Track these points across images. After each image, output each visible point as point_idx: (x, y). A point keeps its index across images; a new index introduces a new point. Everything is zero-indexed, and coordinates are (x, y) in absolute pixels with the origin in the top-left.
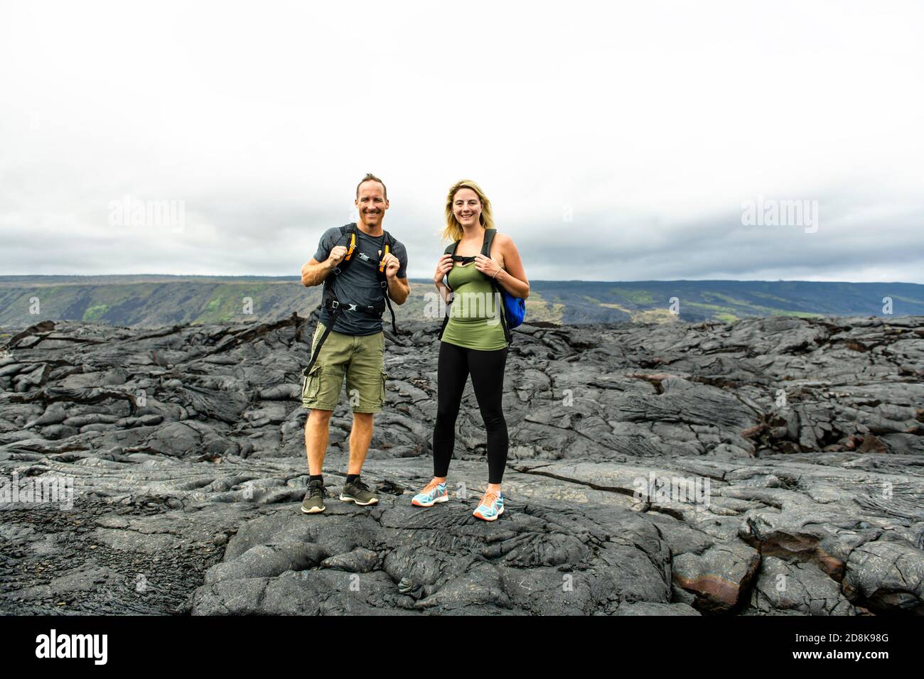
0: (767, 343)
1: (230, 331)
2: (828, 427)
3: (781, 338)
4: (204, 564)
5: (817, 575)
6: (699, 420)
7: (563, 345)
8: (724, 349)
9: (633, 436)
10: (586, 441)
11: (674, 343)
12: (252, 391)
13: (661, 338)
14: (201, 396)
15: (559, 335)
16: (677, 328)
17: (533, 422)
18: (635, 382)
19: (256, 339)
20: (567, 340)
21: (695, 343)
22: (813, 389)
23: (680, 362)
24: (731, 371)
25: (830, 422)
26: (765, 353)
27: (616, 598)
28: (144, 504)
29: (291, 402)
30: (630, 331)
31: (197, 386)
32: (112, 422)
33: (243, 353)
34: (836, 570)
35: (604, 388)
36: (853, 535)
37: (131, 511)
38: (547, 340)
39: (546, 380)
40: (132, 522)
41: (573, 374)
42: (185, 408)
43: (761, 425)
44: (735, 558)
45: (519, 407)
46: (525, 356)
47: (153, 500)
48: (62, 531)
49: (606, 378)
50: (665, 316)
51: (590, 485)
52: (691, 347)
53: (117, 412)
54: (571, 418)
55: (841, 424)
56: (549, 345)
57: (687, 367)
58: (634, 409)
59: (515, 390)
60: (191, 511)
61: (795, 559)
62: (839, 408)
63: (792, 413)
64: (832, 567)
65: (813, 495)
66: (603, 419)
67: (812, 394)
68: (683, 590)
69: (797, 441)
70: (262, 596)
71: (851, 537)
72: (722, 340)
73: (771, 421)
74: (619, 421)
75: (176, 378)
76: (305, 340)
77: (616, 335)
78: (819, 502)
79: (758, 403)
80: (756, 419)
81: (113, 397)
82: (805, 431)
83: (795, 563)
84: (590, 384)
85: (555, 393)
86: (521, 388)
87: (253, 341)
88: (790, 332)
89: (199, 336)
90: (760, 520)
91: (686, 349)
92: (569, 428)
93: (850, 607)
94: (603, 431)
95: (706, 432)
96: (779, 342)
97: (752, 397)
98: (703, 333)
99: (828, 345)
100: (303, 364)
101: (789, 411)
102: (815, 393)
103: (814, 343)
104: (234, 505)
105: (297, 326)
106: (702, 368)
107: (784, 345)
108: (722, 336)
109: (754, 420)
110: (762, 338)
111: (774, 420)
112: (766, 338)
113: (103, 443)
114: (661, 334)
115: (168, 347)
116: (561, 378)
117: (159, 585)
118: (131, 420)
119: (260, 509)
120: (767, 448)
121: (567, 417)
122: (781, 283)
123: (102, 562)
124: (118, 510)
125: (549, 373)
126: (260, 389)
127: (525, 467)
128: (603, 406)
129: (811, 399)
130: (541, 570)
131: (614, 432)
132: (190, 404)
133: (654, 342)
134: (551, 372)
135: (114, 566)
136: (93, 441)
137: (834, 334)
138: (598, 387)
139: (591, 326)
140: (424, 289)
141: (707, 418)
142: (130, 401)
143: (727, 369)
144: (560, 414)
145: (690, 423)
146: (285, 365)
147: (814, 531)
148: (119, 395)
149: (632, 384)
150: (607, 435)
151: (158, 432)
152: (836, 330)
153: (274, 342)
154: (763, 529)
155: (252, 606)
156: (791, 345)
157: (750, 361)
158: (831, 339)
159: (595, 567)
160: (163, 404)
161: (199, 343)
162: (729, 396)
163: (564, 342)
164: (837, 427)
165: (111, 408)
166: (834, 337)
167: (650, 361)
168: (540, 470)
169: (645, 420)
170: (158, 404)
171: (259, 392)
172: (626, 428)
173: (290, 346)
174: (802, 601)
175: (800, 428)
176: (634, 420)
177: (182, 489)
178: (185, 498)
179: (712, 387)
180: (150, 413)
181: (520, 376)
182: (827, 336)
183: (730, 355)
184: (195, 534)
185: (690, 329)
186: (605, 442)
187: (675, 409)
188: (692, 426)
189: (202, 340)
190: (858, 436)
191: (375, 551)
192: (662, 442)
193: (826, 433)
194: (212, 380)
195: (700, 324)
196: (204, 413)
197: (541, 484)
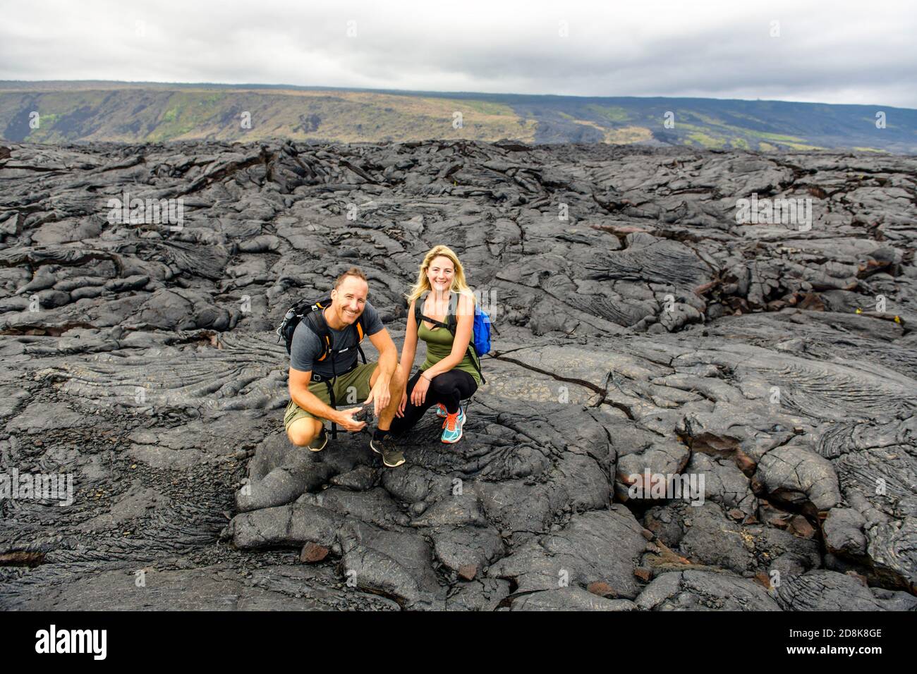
0: (734, 185)
1: (196, 161)
2: (775, 284)
3: (747, 180)
4: (231, 480)
5: (733, 472)
6: (658, 279)
7: (534, 184)
8: (691, 189)
9: (595, 294)
10: (552, 299)
11: (644, 181)
12: (231, 244)
13: (632, 174)
14: (183, 253)
15: (531, 173)
16: (648, 163)
17: (503, 280)
18: (601, 235)
19: (227, 178)
20: (538, 178)
21: (664, 182)
22: (768, 244)
23: (647, 205)
24: (695, 215)
25: (778, 279)
26: (730, 196)
27: (569, 509)
28: (166, 415)
29: (270, 255)
30: (602, 164)
31: (176, 240)
32: (100, 285)
33: (215, 194)
34: (749, 467)
35: (572, 242)
36: (768, 440)
37: (156, 423)
38: (519, 179)
39: (518, 232)
40: (161, 436)
41: (543, 226)
42: (168, 266)
43: (715, 281)
44: (669, 458)
45: (490, 261)
46: (496, 199)
47: (172, 410)
48: (103, 451)
49: (575, 230)
50: (638, 135)
51: (554, 375)
52: (659, 186)
53: (103, 274)
54: (540, 277)
55: (788, 281)
56: (521, 184)
57: (653, 209)
58: (600, 268)
59: (487, 243)
60: (209, 422)
61: (718, 456)
62: (788, 264)
63: (744, 271)
64: (747, 465)
65: (744, 389)
66: (569, 277)
67: (766, 249)
68: (623, 486)
69: (745, 297)
70: (289, 525)
71: (766, 441)
72: (691, 179)
73: (724, 277)
74: (584, 280)
75: (154, 230)
76: (276, 179)
77: (588, 169)
78: (747, 398)
79: (715, 258)
80: (711, 275)
81: (97, 259)
82: (754, 288)
83: (717, 460)
84: (558, 237)
85: (525, 247)
86: (493, 241)
87: (224, 181)
88: (756, 174)
89: (165, 167)
90: (695, 420)
91: (655, 187)
92: (537, 287)
93: (754, 500)
94: (568, 290)
95: (663, 291)
96: (745, 184)
97: (710, 252)
98: (673, 171)
99: (791, 190)
100: (277, 209)
101: (742, 268)
102: (769, 249)
103: (778, 187)
104: (245, 413)
105: (267, 161)
106: (668, 211)
107: (749, 188)
108: (691, 175)
109: (708, 276)
110: (730, 180)
111: (727, 276)
112: (733, 180)
113: (99, 314)
114: (632, 170)
115: (135, 179)
116: (531, 229)
117: (199, 505)
118: (118, 281)
119: (268, 416)
120: (718, 302)
121: (536, 275)
122: (759, 102)
123: (147, 483)
124: (145, 424)
125: (520, 223)
126: (238, 241)
127: (497, 352)
128: (570, 263)
129: (764, 255)
130: (510, 484)
131: (579, 290)
132: (173, 262)
133: (625, 178)
134: (522, 222)
135: (157, 487)
136: (89, 312)
137: (799, 177)
138: (567, 240)
139: (563, 146)
140: (393, 101)
141: (666, 277)
142: (114, 260)
143: (691, 213)
144: (529, 272)
145: (649, 281)
146: (259, 210)
147: (737, 434)
148: (102, 255)
149: (598, 238)
150: (572, 294)
151: (150, 302)
152: (800, 172)
153: (245, 182)
154: (696, 430)
155: (283, 535)
156: (756, 188)
157: (714, 203)
158: (795, 183)
159: (554, 479)
160: (146, 263)
161: (166, 174)
162: (689, 252)
163: (535, 181)
164: (784, 284)
165: (97, 269)
166: (798, 181)
167: (619, 203)
168: (510, 356)
169: (607, 278)
170: (143, 263)
171: (237, 244)
172: (589, 286)
173: (261, 186)
174: (718, 493)
175: (750, 284)
176: (597, 278)
177: (196, 396)
178: (200, 407)
179: (674, 242)
180: (135, 273)
181: (492, 228)
182: (792, 179)
183: (696, 196)
184: (217, 448)
185: (661, 165)
186: (569, 301)
187: (637, 266)
188: (651, 285)
189: (169, 171)
190: (802, 293)
191: (374, 468)
192: (621, 301)
193: (773, 289)
194: (190, 233)
195: (670, 160)
196: (188, 271)
197: (511, 376)
